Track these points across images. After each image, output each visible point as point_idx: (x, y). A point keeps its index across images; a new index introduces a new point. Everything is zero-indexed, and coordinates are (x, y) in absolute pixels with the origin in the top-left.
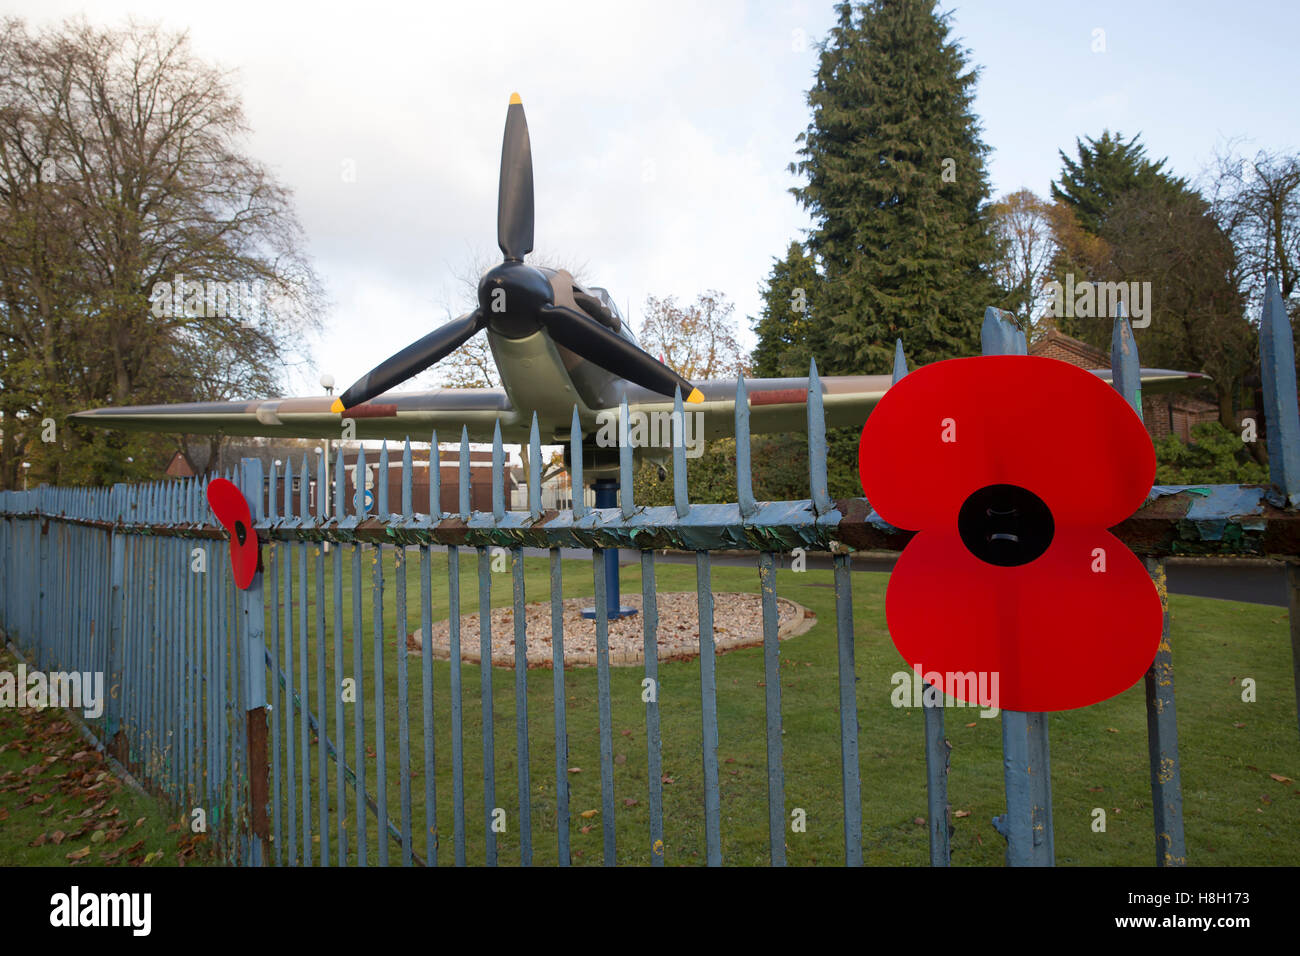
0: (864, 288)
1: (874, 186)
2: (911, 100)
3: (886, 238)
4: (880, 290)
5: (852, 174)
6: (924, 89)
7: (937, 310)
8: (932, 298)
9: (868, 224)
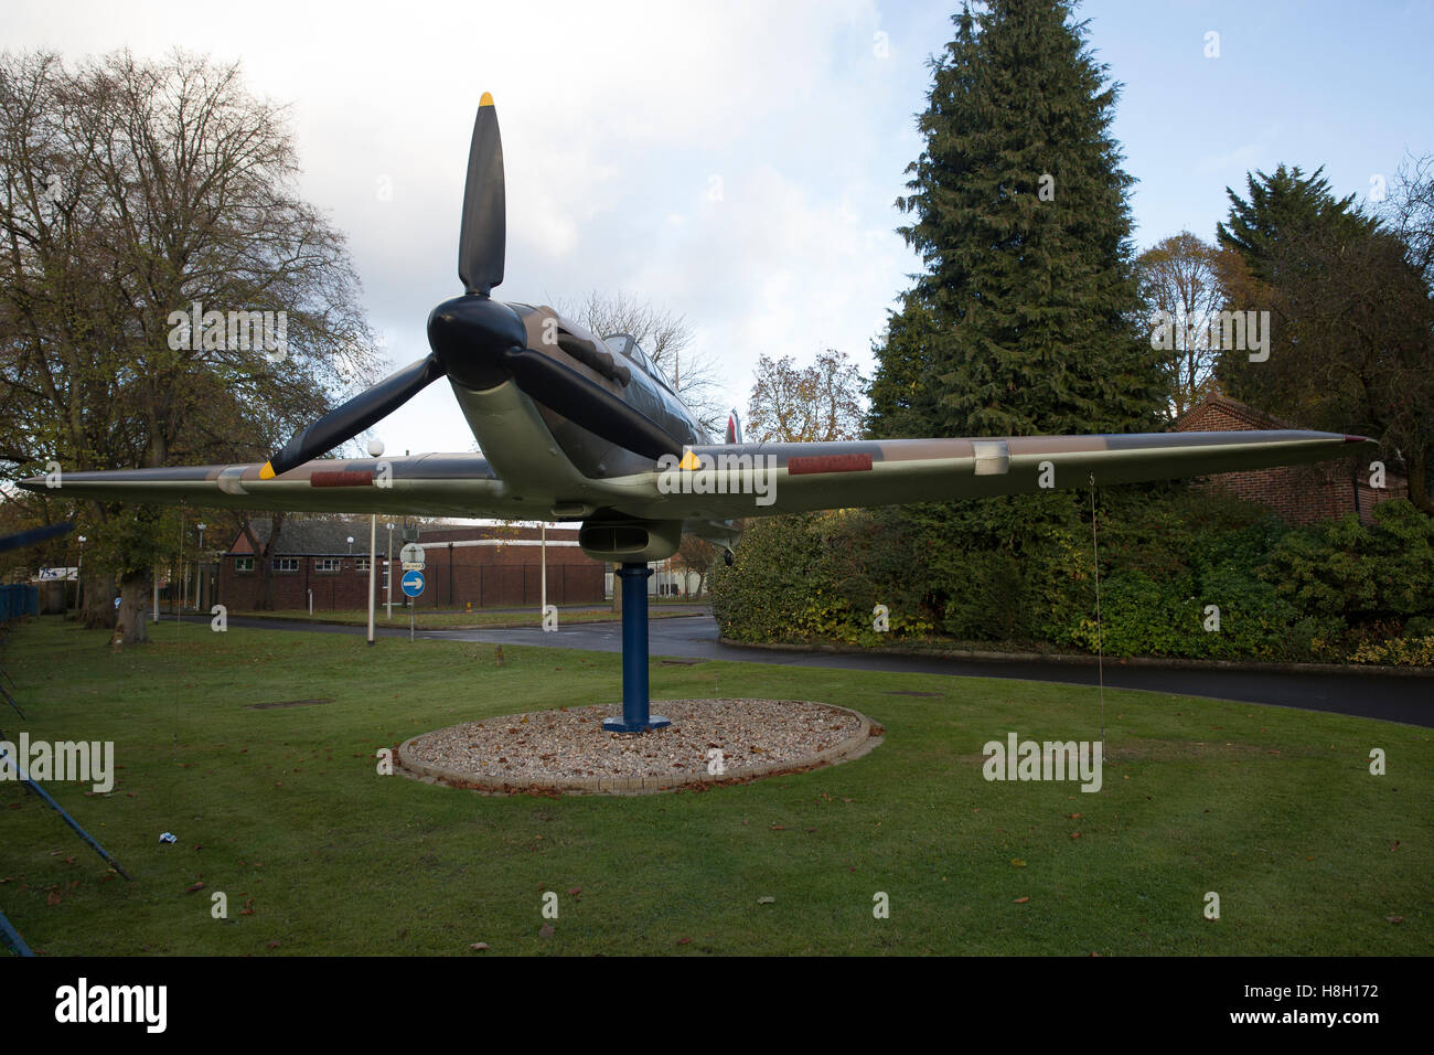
0: (978, 341)
1: (991, 222)
2: (1034, 124)
3: (1005, 283)
4: (997, 344)
5: (967, 210)
6: (1050, 110)
7: (1063, 366)
8: (1058, 353)
9: (985, 266)
